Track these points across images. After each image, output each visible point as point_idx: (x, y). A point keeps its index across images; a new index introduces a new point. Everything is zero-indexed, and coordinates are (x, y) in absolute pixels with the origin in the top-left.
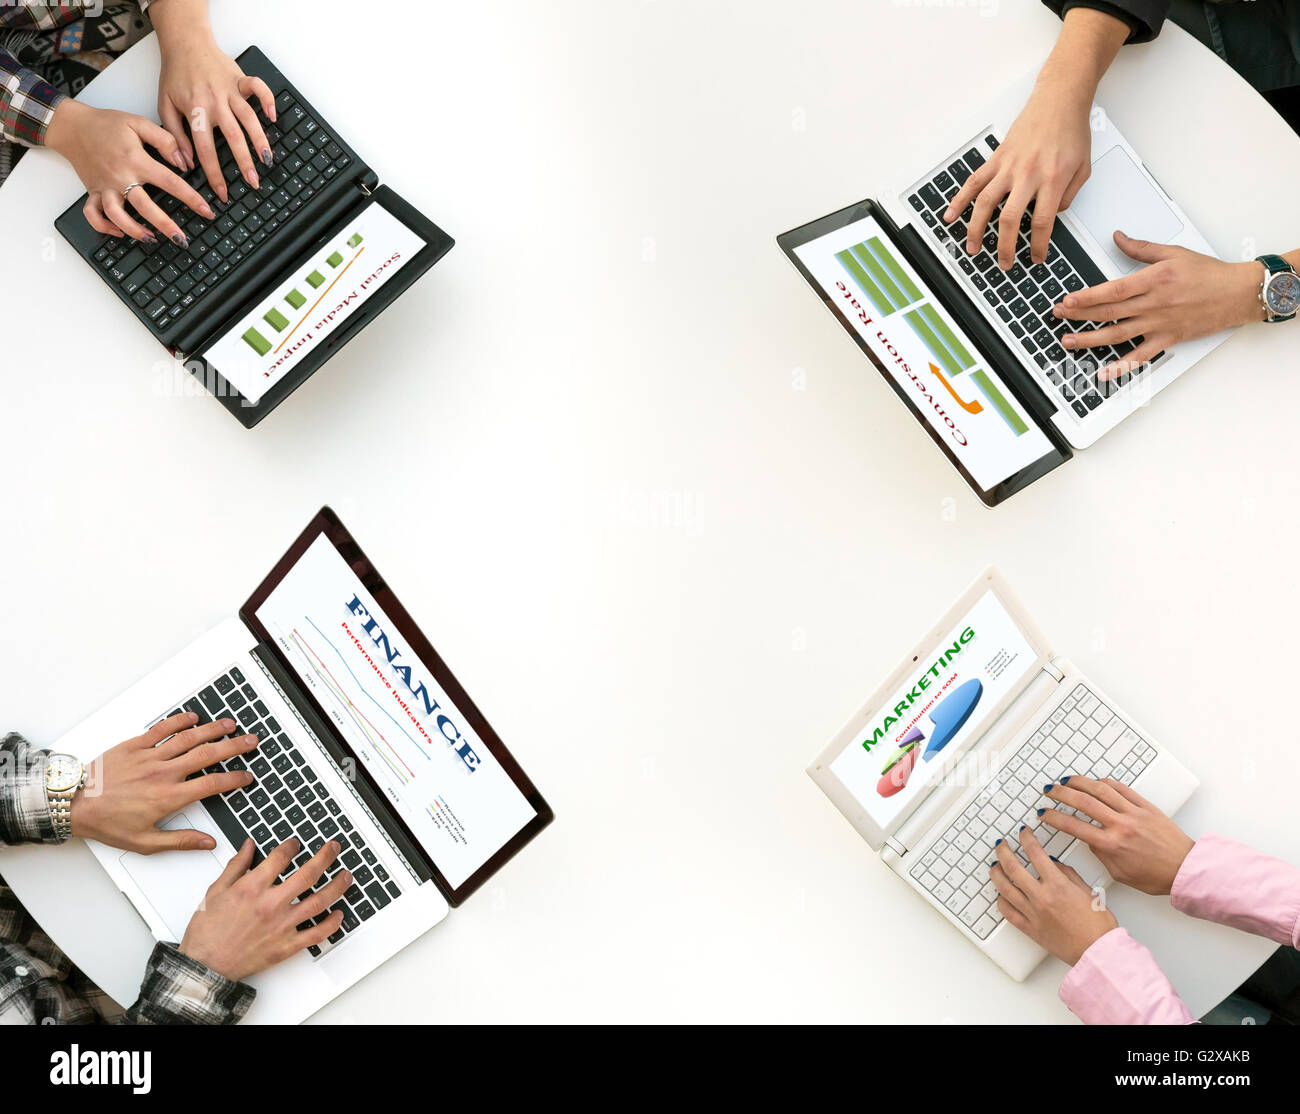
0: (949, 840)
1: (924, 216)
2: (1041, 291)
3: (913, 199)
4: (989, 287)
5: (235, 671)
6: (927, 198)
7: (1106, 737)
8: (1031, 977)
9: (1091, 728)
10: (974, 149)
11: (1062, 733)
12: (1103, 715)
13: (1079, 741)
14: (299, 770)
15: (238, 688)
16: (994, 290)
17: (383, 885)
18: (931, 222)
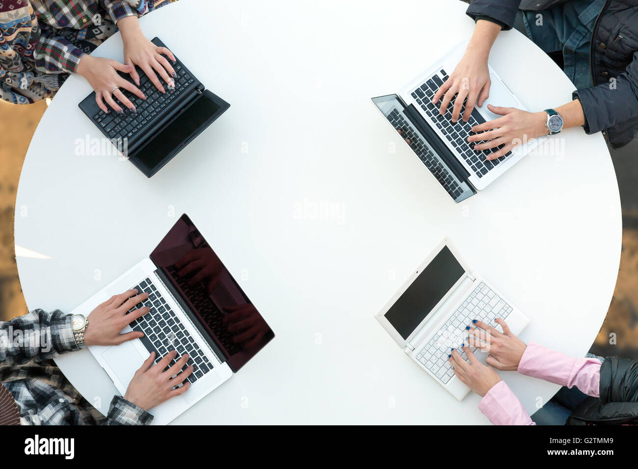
0: (431, 344)
1: (417, 100)
2: (463, 129)
3: (413, 94)
4: (443, 128)
5: (148, 279)
6: (417, 94)
7: (493, 303)
8: (465, 399)
9: (486, 300)
10: (436, 75)
11: (475, 301)
12: (491, 294)
13: (481, 305)
14: (173, 318)
15: (149, 286)
16: (445, 129)
17: (206, 364)
18: (420, 103)
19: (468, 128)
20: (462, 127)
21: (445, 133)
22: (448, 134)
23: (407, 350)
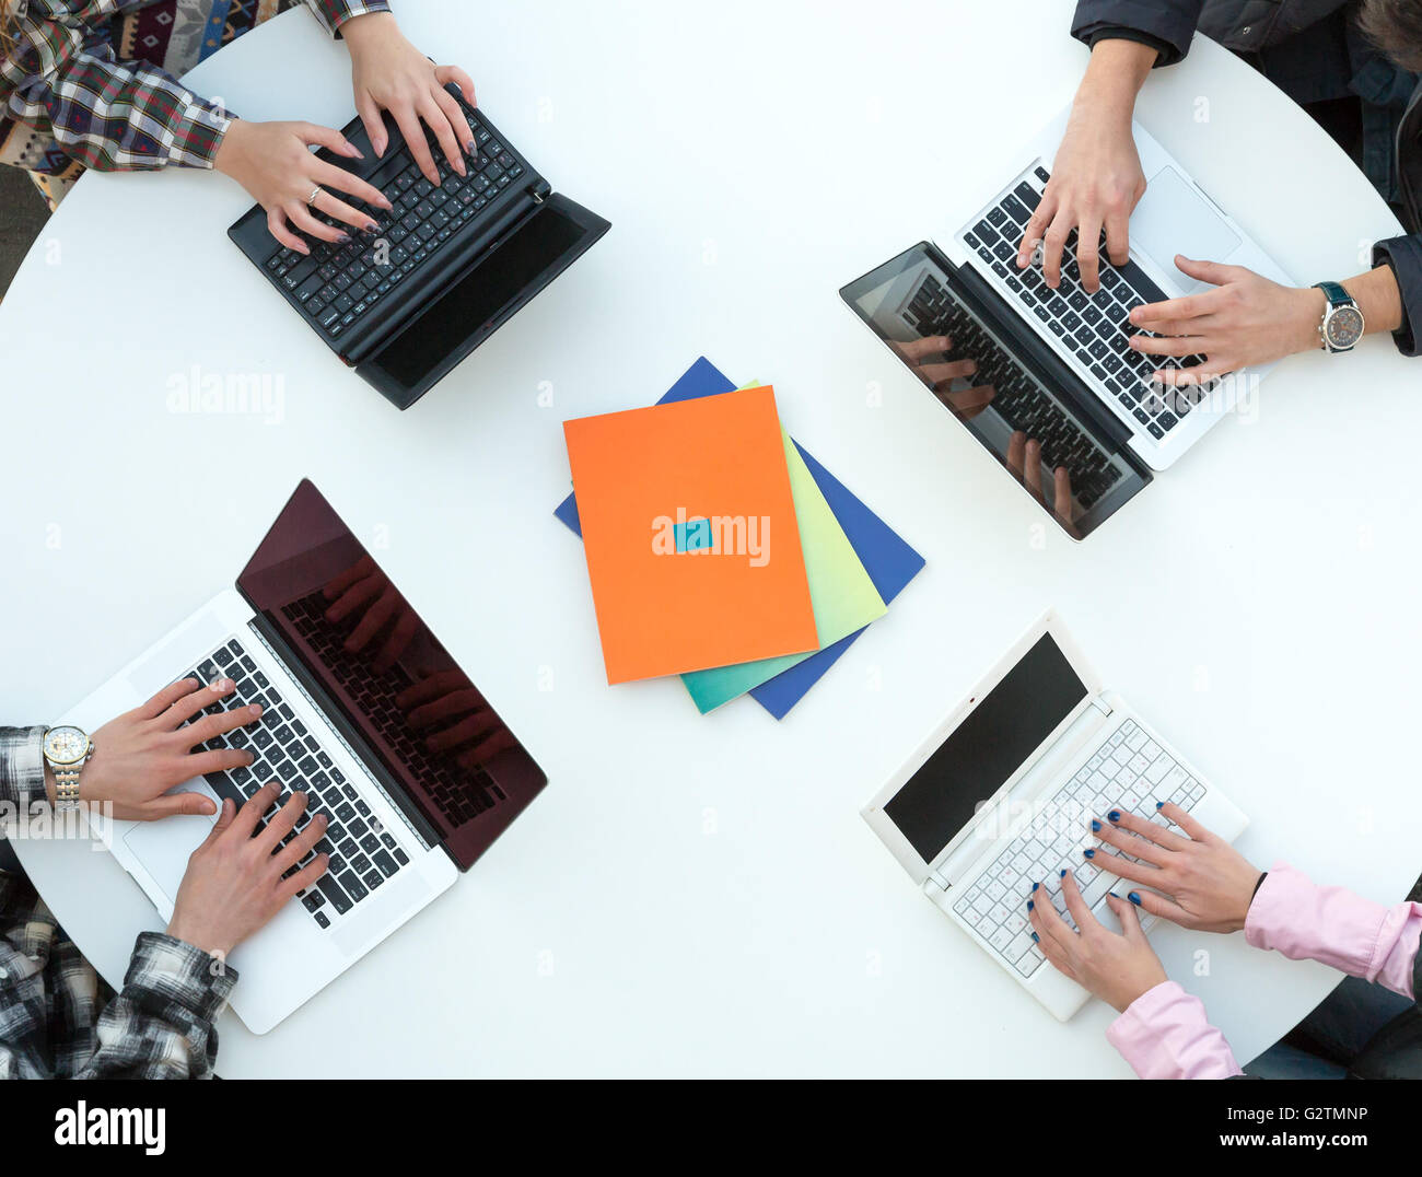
0: (994, 875)
1: (981, 253)
2: (1105, 317)
3: (968, 238)
4: (1053, 317)
5: (233, 644)
6: (980, 235)
7: (1155, 773)
9: (1138, 764)
10: (1024, 183)
11: (1110, 768)
12: (1151, 751)
13: (1125, 778)
14: (301, 740)
15: (237, 660)
16: (1058, 320)
17: (390, 852)
18: (989, 259)
19: (1116, 313)
20: (1103, 312)
21: (1059, 332)
22: (1067, 332)
23: (932, 888)
